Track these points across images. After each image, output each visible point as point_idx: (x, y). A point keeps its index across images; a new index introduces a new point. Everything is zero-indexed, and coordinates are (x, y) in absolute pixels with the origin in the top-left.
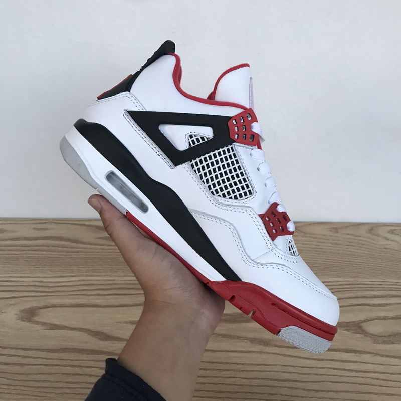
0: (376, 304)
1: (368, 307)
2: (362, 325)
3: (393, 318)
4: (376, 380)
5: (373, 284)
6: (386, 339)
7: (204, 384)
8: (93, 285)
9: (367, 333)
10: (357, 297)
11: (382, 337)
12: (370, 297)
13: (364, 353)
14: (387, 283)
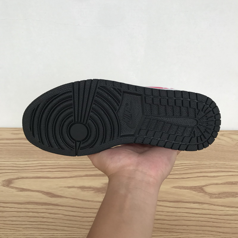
5: (210, 165)
10: (201, 172)
11: (215, 194)
12: (208, 172)
13: (204, 204)
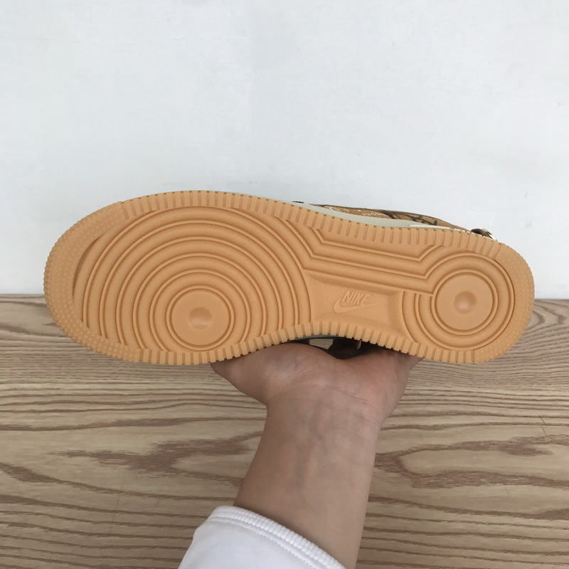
0: (429, 426)
1: (416, 430)
2: (402, 458)
3: (450, 448)
4: (402, 544)
6: (432, 481)
7: (154, 547)
8: (27, 396)
9: (406, 471)
14: (453, 394)
